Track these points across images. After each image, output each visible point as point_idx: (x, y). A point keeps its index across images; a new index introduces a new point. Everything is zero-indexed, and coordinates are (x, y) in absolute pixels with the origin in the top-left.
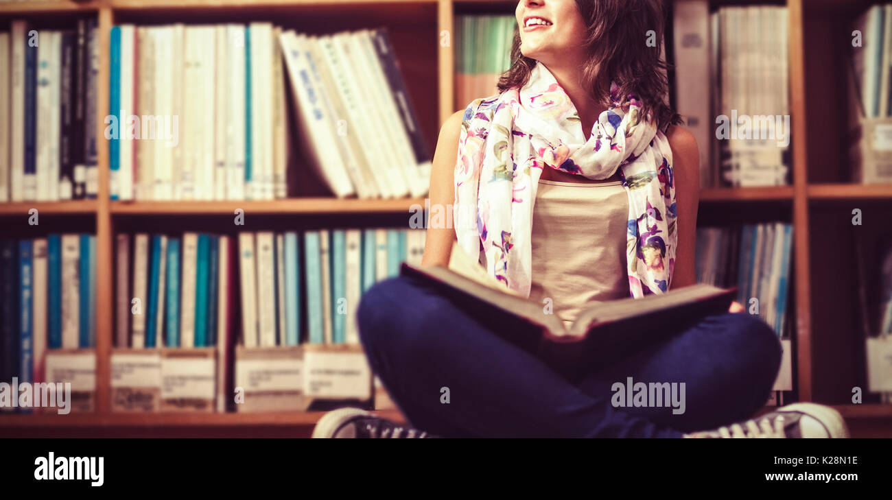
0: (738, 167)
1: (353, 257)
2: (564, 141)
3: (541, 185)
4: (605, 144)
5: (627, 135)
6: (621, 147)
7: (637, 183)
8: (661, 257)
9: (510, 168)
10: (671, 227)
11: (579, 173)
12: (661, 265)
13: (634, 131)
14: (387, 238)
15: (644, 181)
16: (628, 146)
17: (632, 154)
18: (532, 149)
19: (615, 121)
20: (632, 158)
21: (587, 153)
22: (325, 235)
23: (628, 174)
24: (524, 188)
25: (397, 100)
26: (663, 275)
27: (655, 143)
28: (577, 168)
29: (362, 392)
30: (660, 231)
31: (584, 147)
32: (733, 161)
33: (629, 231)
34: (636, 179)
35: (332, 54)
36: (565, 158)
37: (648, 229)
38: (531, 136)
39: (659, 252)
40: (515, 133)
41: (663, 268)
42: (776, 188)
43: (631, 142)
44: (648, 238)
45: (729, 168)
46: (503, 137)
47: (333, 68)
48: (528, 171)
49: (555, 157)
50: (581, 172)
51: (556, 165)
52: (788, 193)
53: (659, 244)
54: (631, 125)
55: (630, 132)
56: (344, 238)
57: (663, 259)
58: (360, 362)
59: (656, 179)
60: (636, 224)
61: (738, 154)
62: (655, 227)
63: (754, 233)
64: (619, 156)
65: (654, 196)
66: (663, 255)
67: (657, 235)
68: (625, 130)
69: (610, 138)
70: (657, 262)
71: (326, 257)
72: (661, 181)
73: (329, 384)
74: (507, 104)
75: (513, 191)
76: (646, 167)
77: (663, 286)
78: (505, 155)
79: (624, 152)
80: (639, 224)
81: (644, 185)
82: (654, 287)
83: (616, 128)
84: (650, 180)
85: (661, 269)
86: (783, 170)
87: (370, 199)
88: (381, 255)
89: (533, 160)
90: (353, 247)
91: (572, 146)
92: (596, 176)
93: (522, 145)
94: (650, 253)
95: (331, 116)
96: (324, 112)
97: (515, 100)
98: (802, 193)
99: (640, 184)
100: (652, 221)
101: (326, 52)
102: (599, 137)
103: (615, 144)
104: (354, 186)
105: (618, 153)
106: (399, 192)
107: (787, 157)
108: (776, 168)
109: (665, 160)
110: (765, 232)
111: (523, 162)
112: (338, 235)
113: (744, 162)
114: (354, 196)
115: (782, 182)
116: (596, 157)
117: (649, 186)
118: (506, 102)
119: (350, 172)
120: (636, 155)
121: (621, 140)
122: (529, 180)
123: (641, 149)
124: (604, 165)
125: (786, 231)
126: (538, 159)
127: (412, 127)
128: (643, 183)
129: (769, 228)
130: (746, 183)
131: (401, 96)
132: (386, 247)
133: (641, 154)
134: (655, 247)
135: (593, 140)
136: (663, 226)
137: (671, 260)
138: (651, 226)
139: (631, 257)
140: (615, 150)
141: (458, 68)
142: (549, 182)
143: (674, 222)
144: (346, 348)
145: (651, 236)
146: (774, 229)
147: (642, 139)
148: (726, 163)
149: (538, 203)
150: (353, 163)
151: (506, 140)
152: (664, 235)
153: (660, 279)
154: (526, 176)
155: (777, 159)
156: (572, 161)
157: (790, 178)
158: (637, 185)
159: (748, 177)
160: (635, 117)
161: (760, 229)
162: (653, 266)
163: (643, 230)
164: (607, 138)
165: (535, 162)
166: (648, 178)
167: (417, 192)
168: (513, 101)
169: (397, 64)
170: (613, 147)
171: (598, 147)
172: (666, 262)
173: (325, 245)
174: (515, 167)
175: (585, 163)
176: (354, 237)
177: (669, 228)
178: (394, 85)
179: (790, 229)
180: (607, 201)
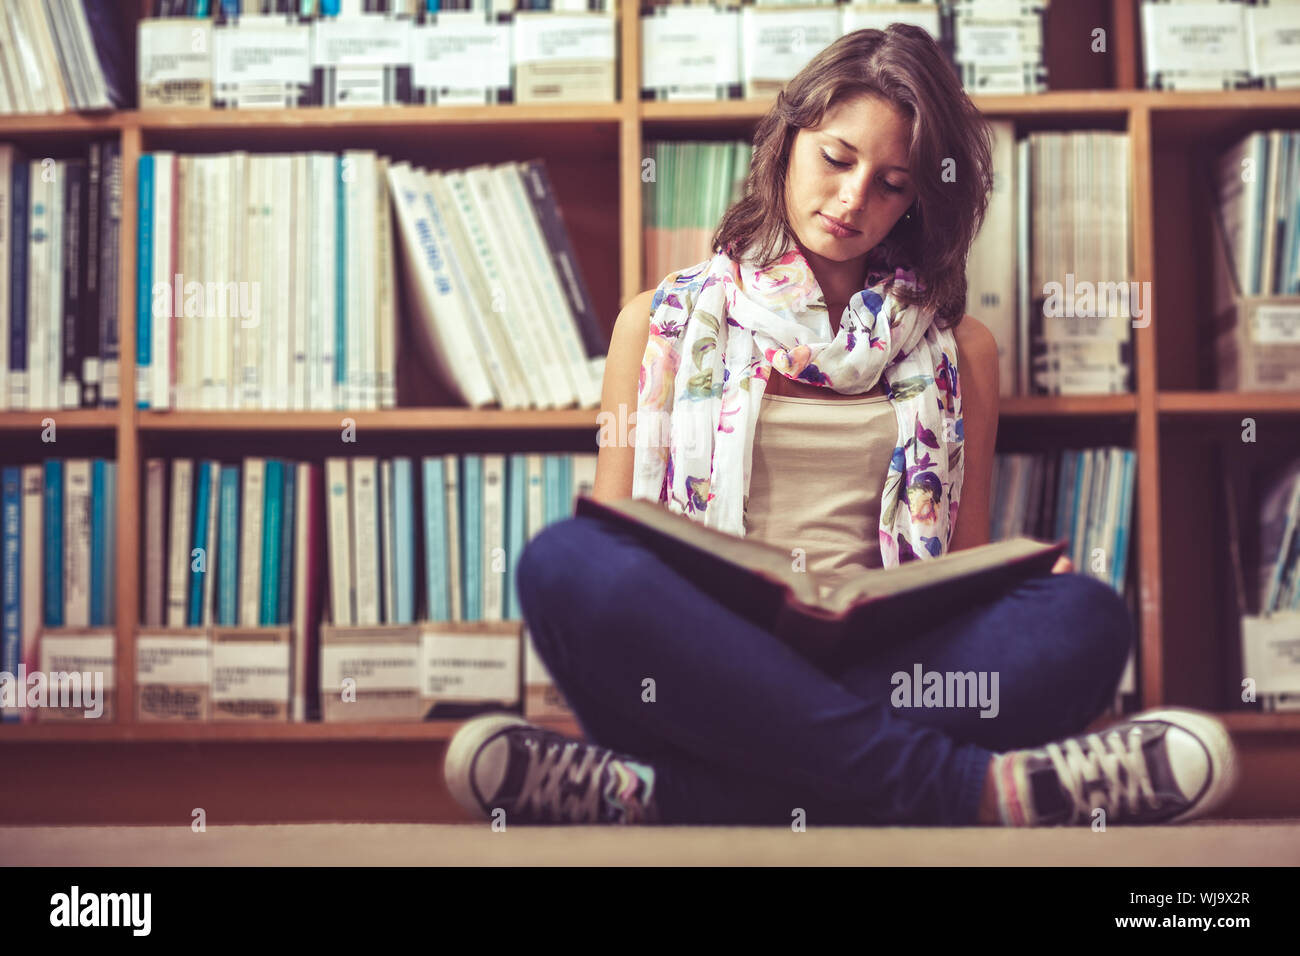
0: (1057, 366)
1: (494, 495)
2: (804, 340)
3: (766, 402)
4: (861, 339)
5: (893, 324)
6: (885, 343)
7: (905, 392)
8: (932, 502)
9: (718, 379)
10: (953, 459)
11: (827, 385)
12: (932, 514)
13: (902, 318)
14: (544, 467)
15: (914, 389)
16: (894, 340)
17: (901, 352)
19: (874, 304)
20: (900, 358)
21: (837, 355)
22: (452, 462)
23: (892, 381)
24: (738, 410)
25: (558, 266)
26: (930, 530)
27: (930, 332)
28: (824, 378)
29: (508, 693)
30: (935, 464)
31: (831, 346)
32: (1050, 357)
33: (892, 463)
34: (904, 386)
35: (463, 197)
36: (804, 364)
37: (916, 461)
38: (753, 333)
39: (930, 495)
40: (731, 322)
41: (935, 519)
42: (1112, 397)
43: (898, 334)
44: (915, 475)
45: (1044, 368)
46: (708, 331)
47: (465, 217)
48: (746, 384)
49: (791, 362)
50: (830, 383)
51: (793, 374)
52: (1128, 405)
53: (932, 483)
54: (898, 309)
55: (897, 319)
56: (481, 467)
57: (936, 506)
58: (505, 648)
59: (932, 388)
60: (902, 453)
61: (1056, 348)
62: (927, 457)
63: (1079, 462)
64: (882, 356)
65: (928, 411)
66: (936, 499)
67: (929, 469)
68: (889, 316)
69: (867, 330)
70: (926, 510)
71: (453, 495)
72: (940, 387)
73: (458, 681)
74: (719, 280)
75: (722, 414)
76: (919, 369)
77: (934, 547)
78: (710, 359)
79: (889, 349)
80: (906, 453)
81: (913, 396)
82: (918, 548)
83: (875, 315)
84: (922, 388)
85: (931, 521)
86: (1122, 371)
87: (518, 410)
88: (535, 491)
89: (756, 366)
90: (493, 480)
91: (813, 346)
92: (851, 388)
93: (740, 344)
94: (917, 497)
95: (461, 289)
96: (452, 283)
97: (730, 276)
98: (1149, 405)
99: (908, 394)
100: (923, 450)
101: (455, 194)
102: (852, 330)
103: (877, 339)
104: (495, 391)
105: (881, 352)
106: (561, 399)
107: (1128, 353)
108: (1112, 369)
109: (944, 356)
110: (1094, 459)
111: (739, 371)
112: (471, 463)
113: (1066, 361)
114: (495, 406)
115: (1120, 389)
116: (850, 358)
117: (921, 396)
118: (718, 277)
119: (489, 370)
120: (906, 351)
121: (883, 332)
123: (912, 343)
124: (862, 371)
125: (1125, 460)
126: (765, 365)
127: (580, 306)
128: (912, 393)
129: (1101, 455)
130: (1067, 390)
131: (564, 259)
132: (542, 480)
133: (912, 351)
134: (926, 488)
135: (843, 334)
136: (939, 457)
137: (952, 506)
138: (921, 456)
139: (887, 502)
140: (876, 349)
141: (648, 219)
142: (775, 397)
143: (960, 448)
144: (483, 629)
145: (920, 472)
146: (1107, 456)
147: (914, 328)
148: (1039, 360)
150: (495, 356)
151: (714, 336)
152: (940, 468)
153: (929, 535)
154: (742, 392)
155: (1114, 356)
156: (816, 367)
157: (1132, 383)
158: (903, 396)
159: (1069, 381)
161: (1088, 456)
162: (920, 518)
163: (910, 463)
164: (863, 331)
165: (759, 370)
166: (921, 386)
167: (587, 401)
168: (726, 279)
169: (558, 212)
170: (873, 343)
171: (851, 345)
172: (942, 509)
173: (453, 477)
174: (726, 376)
175: (834, 371)
176: (494, 465)
177: (950, 458)
178: (554, 246)
179: (1132, 456)
180: (868, 426)
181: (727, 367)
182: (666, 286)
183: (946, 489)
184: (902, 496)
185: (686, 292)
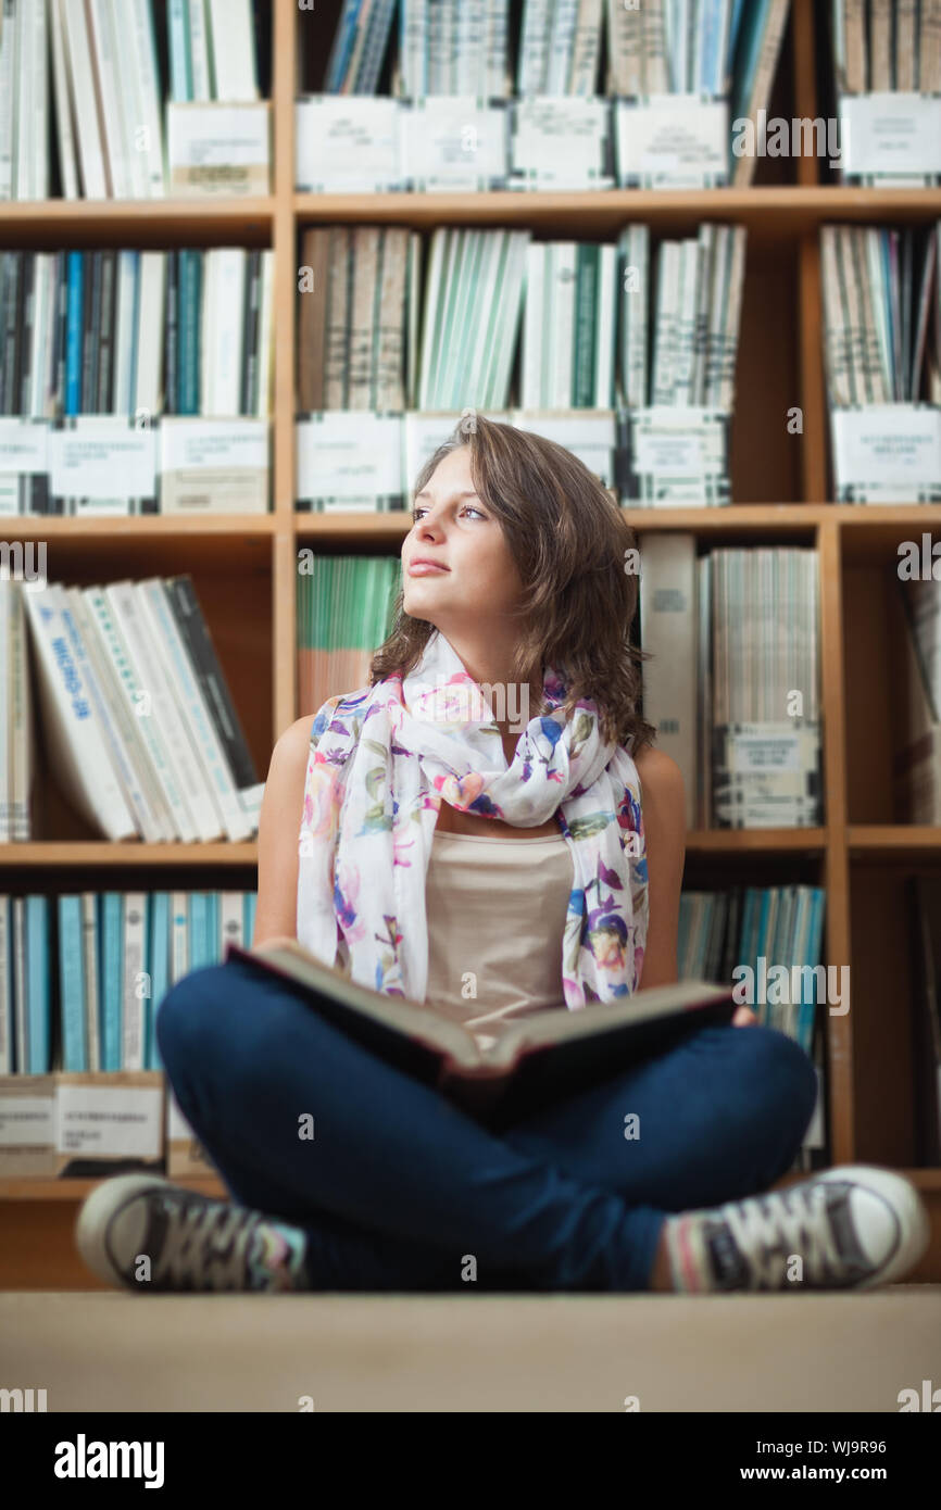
0: (740, 798)
1: (135, 935)
2: (475, 766)
3: (438, 840)
4: (539, 771)
5: (572, 755)
6: (562, 775)
7: (585, 831)
8: (619, 948)
9: (389, 811)
10: (637, 900)
11: (498, 817)
12: (619, 959)
13: (581, 749)
14: (189, 907)
15: (595, 827)
16: (573, 772)
17: (579, 785)
18: (423, 776)
19: (552, 732)
20: (578, 792)
21: (511, 784)
22: (90, 900)
23: (570, 817)
24: (413, 843)
25: (205, 689)
26: (621, 975)
27: (612, 766)
28: (496, 809)
29: (149, 1149)
30: (619, 907)
31: (506, 774)
32: (733, 788)
33: (571, 906)
34: (583, 824)
35: (103, 615)
36: (476, 794)
37: (600, 902)
38: (421, 757)
39: (616, 939)
40: (396, 750)
41: (623, 965)
42: (799, 830)
43: (577, 766)
44: (599, 918)
45: (726, 800)
46: (378, 760)
47: (104, 635)
48: (417, 816)
49: (462, 792)
50: (502, 815)
51: (463, 805)
52: (814, 839)
53: (617, 927)
54: (578, 739)
55: (576, 750)
56: (122, 905)
57: (622, 951)
58: (149, 1100)
59: (614, 825)
60: (582, 896)
61: (739, 778)
62: (611, 900)
63: (764, 902)
64: (559, 789)
65: (610, 850)
66: (622, 944)
67: (614, 912)
68: (569, 746)
69: (544, 761)
70: (612, 956)
71: (92, 934)
72: (622, 825)
73: (96, 1136)
74: (383, 706)
75: (395, 847)
76: (599, 805)
77: (621, 991)
78: (382, 789)
79: (567, 783)
80: (587, 896)
81: (594, 834)
82: (605, 994)
83: (554, 744)
84: (604, 826)
85: (619, 967)
86: (810, 803)
87: (162, 842)
88: (179, 931)
89: (424, 797)
90: (134, 920)
91: (487, 775)
92: (523, 821)
93: (407, 771)
94: (602, 941)
95: (102, 713)
96: (91, 706)
97: (394, 698)
98: (840, 840)
99: (589, 832)
100: (606, 891)
101: (95, 611)
102: (529, 758)
103: (554, 771)
104: (137, 823)
105: (558, 784)
106: (209, 832)
107: (816, 783)
108: (800, 800)
109: (627, 792)
110: (780, 896)
111: (408, 805)
112: (111, 900)
113: (750, 791)
114: (138, 839)
115: (807, 823)
116: (525, 790)
117: (602, 835)
118: (382, 704)
119: (130, 800)
120: (585, 786)
121: (562, 763)
122: (418, 832)
123: (592, 776)
124: (537, 803)
125: (813, 899)
126: (433, 795)
127: (229, 733)
128: (594, 830)
129: (787, 892)
130: (751, 823)
131: (212, 681)
132: (187, 920)
133: (592, 784)
134: (611, 931)
135: (518, 762)
136: (623, 899)
137: (637, 952)
138: (604, 898)
139: (569, 945)
140: (553, 780)
141: (302, 640)
142: (449, 835)
143: (642, 891)
144: (123, 1080)
145: (604, 915)
146: (794, 894)
147: (594, 760)
148: (721, 792)
149: (434, 867)
150: (136, 787)
151: (383, 765)
152: (625, 911)
153: (617, 981)
154: (413, 824)
155: (800, 787)
156: (487, 799)
157: (820, 815)
158: (584, 834)
159: (753, 814)
160: (583, 727)
161: (774, 893)
162: (606, 963)
163: (592, 905)
164: (540, 761)
165: (427, 801)
166: (602, 823)
167: (238, 831)
168: (391, 702)
169: (206, 631)
170: (550, 774)
171: (527, 775)
172: (628, 954)
173: (91, 915)
174: (396, 808)
175: (508, 802)
176: (136, 903)
177: (634, 900)
178: (201, 666)
179: (820, 894)
180: (541, 867)
181: (396, 799)
182: (327, 711)
183: (631, 933)
184: (584, 940)
185: (352, 718)
